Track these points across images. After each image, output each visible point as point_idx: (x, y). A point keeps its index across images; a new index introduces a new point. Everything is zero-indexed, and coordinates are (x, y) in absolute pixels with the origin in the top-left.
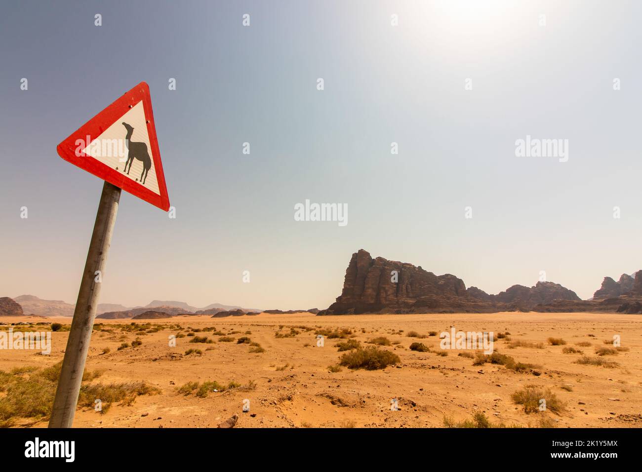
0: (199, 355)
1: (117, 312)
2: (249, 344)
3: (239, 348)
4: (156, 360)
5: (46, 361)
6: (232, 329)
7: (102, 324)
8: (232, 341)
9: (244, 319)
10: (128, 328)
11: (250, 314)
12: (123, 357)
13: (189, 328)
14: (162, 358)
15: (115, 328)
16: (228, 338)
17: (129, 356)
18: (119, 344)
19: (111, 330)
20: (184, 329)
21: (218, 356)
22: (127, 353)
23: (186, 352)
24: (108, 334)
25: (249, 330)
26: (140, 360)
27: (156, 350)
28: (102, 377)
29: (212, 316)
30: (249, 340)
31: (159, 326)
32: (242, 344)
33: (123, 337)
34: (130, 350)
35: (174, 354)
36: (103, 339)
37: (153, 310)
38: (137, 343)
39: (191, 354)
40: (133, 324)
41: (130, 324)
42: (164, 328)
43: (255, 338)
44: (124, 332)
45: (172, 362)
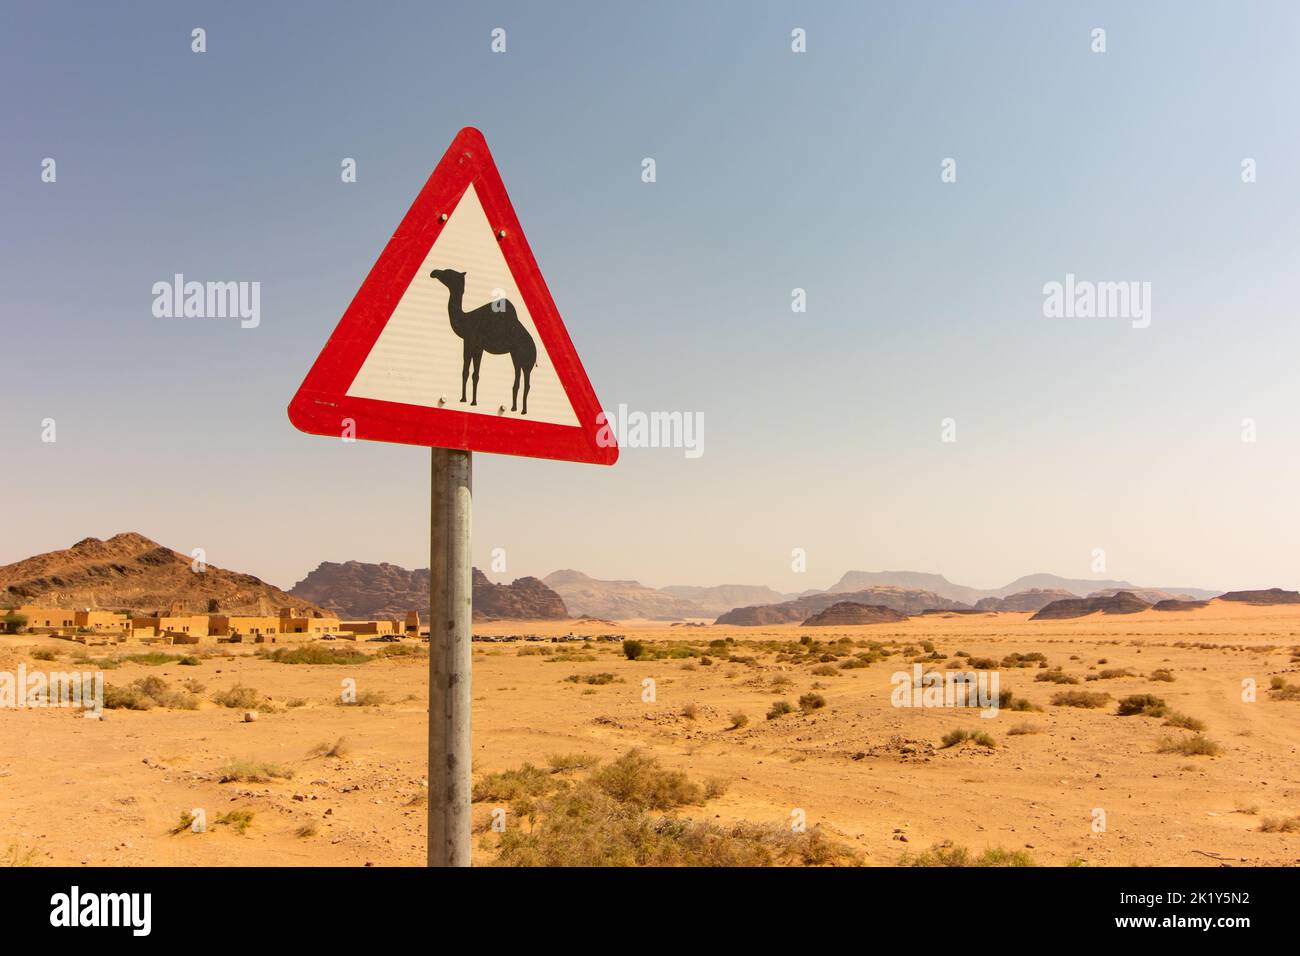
0: (984, 748)
1: (761, 607)
2: (1162, 720)
3: (1121, 732)
4: (859, 757)
5: (615, 741)
6: (1103, 662)
7: (730, 640)
8: (1100, 705)
9: (1148, 622)
10: (793, 653)
11: (1166, 605)
12: (780, 740)
13: (960, 654)
14: (877, 752)
15: (761, 653)
16: (1084, 694)
17: (793, 738)
18: (768, 702)
19: (751, 659)
20: (945, 657)
21: (1046, 756)
22: (789, 731)
23: (944, 739)
24: (747, 669)
25: (1164, 666)
26: (819, 754)
27: (862, 726)
28: (726, 796)
29: (1033, 614)
30: (1161, 704)
31: (874, 647)
32: (1134, 718)
33: (779, 681)
34: (795, 721)
35: (907, 742)
36: (734, 686)
37: (853, 601)
38: (813, 703)
39: (961, 745)
40: (805, 641)
41: (799, 640)
42: (887, 654)
43: (1185, 697)
44: (782, 664)
45: (905, 769)
